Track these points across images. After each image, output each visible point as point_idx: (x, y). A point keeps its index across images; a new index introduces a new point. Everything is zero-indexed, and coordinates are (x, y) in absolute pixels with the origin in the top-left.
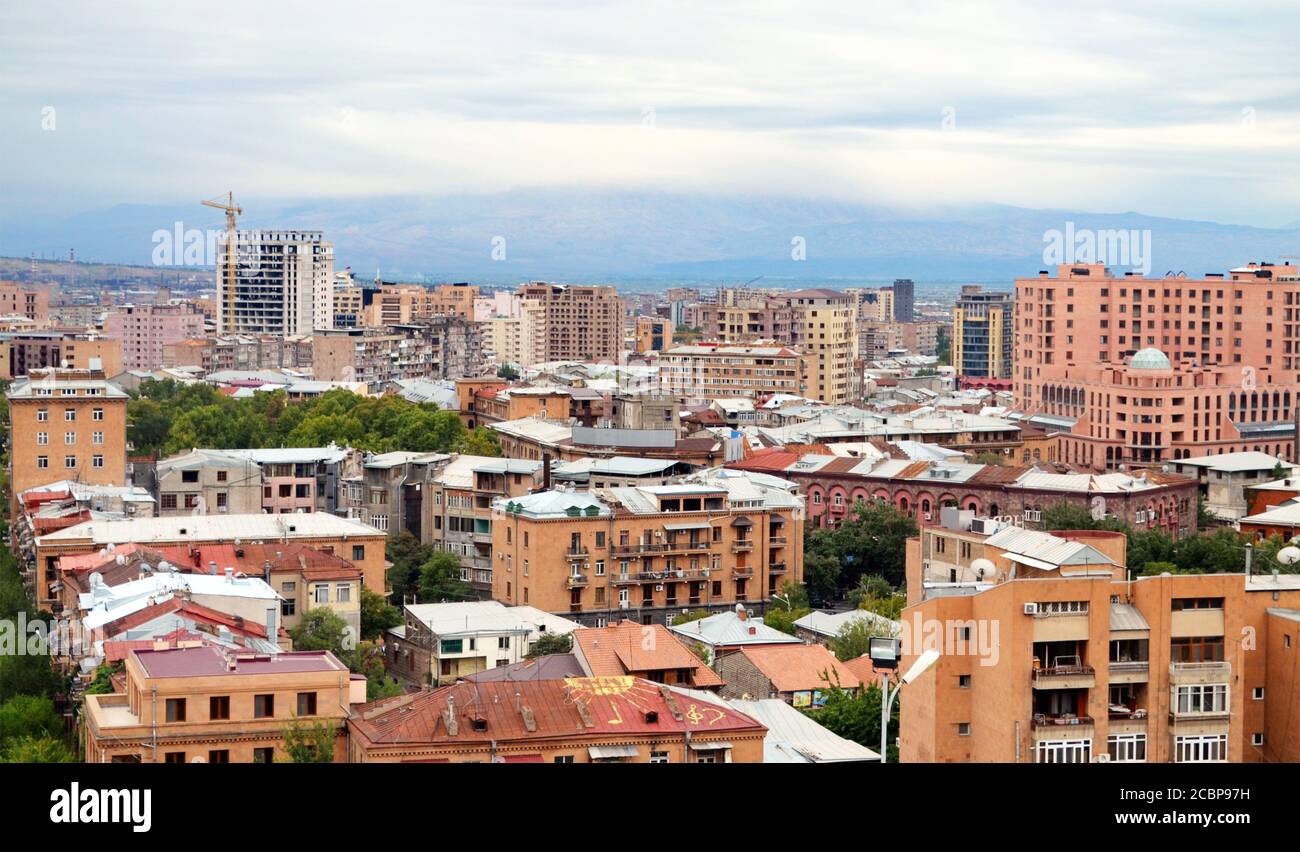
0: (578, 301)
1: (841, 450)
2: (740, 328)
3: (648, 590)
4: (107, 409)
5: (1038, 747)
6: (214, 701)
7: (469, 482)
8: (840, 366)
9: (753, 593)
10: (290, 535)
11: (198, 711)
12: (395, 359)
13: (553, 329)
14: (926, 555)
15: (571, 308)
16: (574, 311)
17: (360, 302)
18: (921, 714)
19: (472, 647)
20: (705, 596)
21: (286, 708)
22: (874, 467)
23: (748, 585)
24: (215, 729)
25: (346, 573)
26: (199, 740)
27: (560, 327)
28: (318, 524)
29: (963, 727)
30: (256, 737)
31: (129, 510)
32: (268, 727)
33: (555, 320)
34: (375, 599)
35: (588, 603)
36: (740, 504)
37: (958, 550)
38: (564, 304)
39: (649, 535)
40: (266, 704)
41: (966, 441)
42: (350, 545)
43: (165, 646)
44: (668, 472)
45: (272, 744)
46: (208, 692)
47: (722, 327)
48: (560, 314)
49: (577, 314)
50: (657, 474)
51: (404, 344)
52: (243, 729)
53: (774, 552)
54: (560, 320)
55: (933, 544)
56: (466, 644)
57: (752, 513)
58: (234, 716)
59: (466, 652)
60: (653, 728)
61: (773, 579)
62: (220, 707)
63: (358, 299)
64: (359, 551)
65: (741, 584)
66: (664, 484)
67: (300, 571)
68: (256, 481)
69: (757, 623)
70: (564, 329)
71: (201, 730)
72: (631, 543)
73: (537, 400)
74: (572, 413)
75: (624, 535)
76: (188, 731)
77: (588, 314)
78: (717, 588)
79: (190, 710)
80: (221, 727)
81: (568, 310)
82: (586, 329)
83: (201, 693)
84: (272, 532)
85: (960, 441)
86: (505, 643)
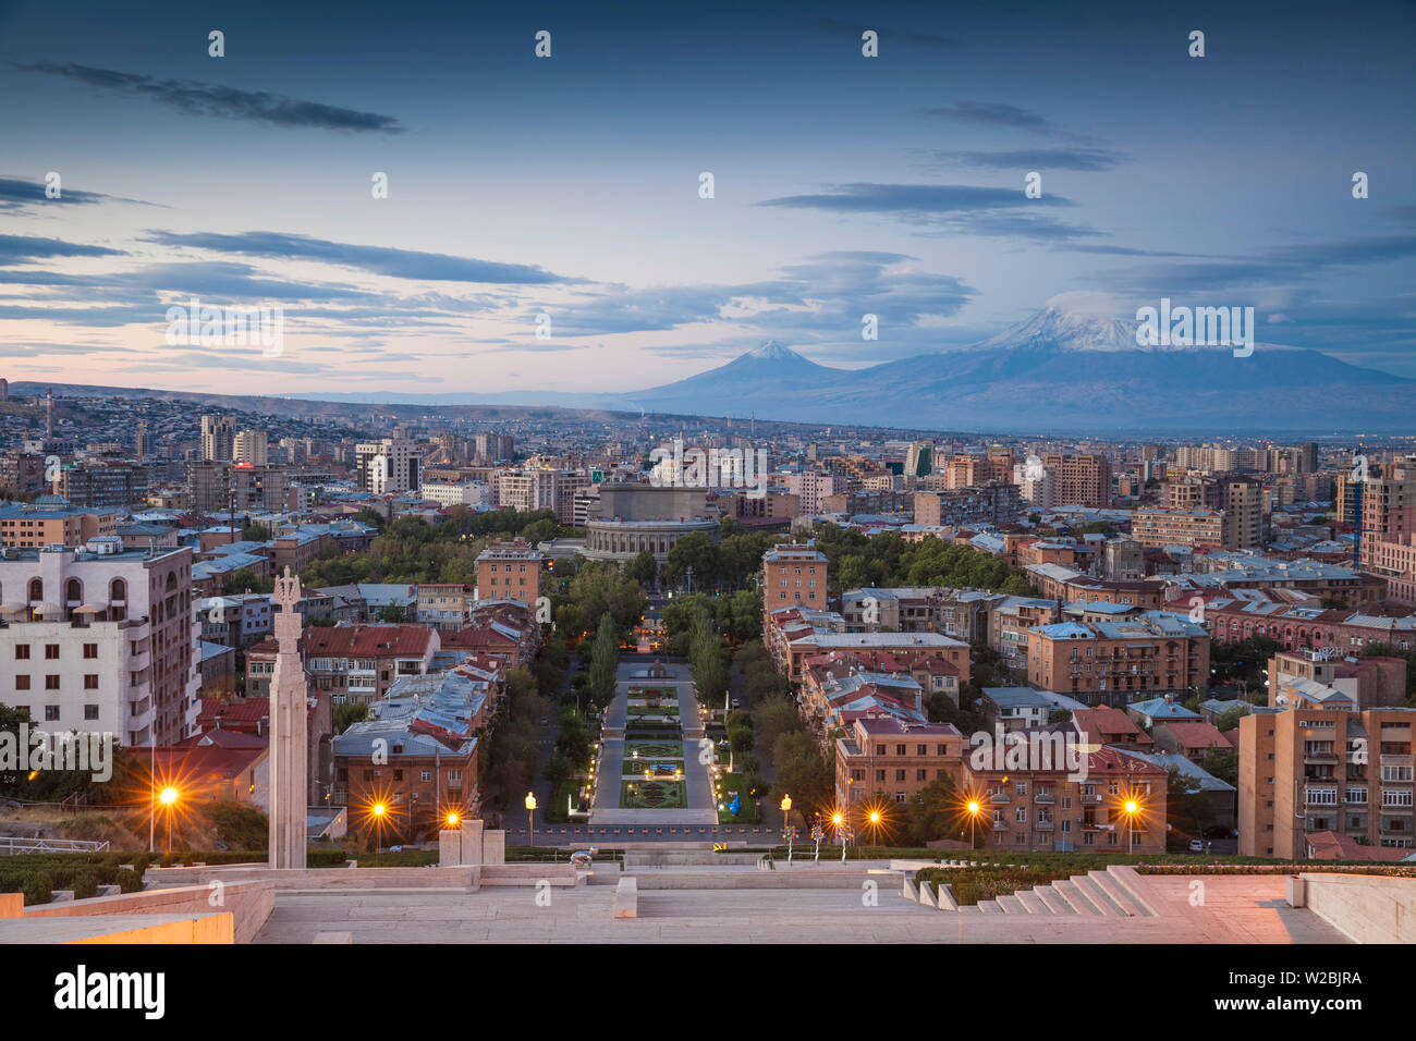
1: (1239, 594)
2: (1185, 497)
3: (1116, 681)
4: (817, 568)
5: (1307, 793)
6: (899, 746)
7: (1015, 612)
8: (1252, 519)
9: (1178, 683)
10: (919, 645)
11: (891, 752)
12: (965, 510)
14: (1278, 670)
15: (1077, 469)
18: (1249, 771)
19: (1018, 713)
20: (1150, 685)
21: (932, 752)
22: (1259, 607)
23: (1175, 679)
24: (899, 760)
25: (952, 670)
26: (893, 764)
27: (1069, 481)
28: (933, 640)
29: (1271, 780)
30: (918, 764)
31: (833, 628)
32: (924, 760)
34: (964, 683)
35: (1082, 686)
36: (1171, 634)
37: (1297, 669)
39: (1116, 650)
40: (923, 749)
41: (1325, 585)
42: (951, 651)
43: (873, 717)
44: (1129, 612)
45: (925, 768)
46: (896, 742)
47: (1173, 496)
50: (1123, 613)
51: (970, 500)
52: (913, 760)
53: (1190, 661)
55: (1282, 665)
56: (1015, 710)
57: (1177, 639)
58: (908, 754)
59: (1015, 715)
60: (1110, 771)
61: (1190, 677)
62: (902, 749)
64: (955, 656)
65: (1171, 679)
66: (1127, 619)
67: (927, 669)
68: (897, 608)
69: (1177, 706)
71: (892, 760)
72: (1106, 654)
73: (1053, 552)
74: (1076, 560)
75: (1103, 650)
76: (887, 760)
78: (1157, 681)
79: (887, 750)
80: (902, 758)
83: (892, 742)
84: (911, 643)
85: (1320, 586)
86: (1035, 712)
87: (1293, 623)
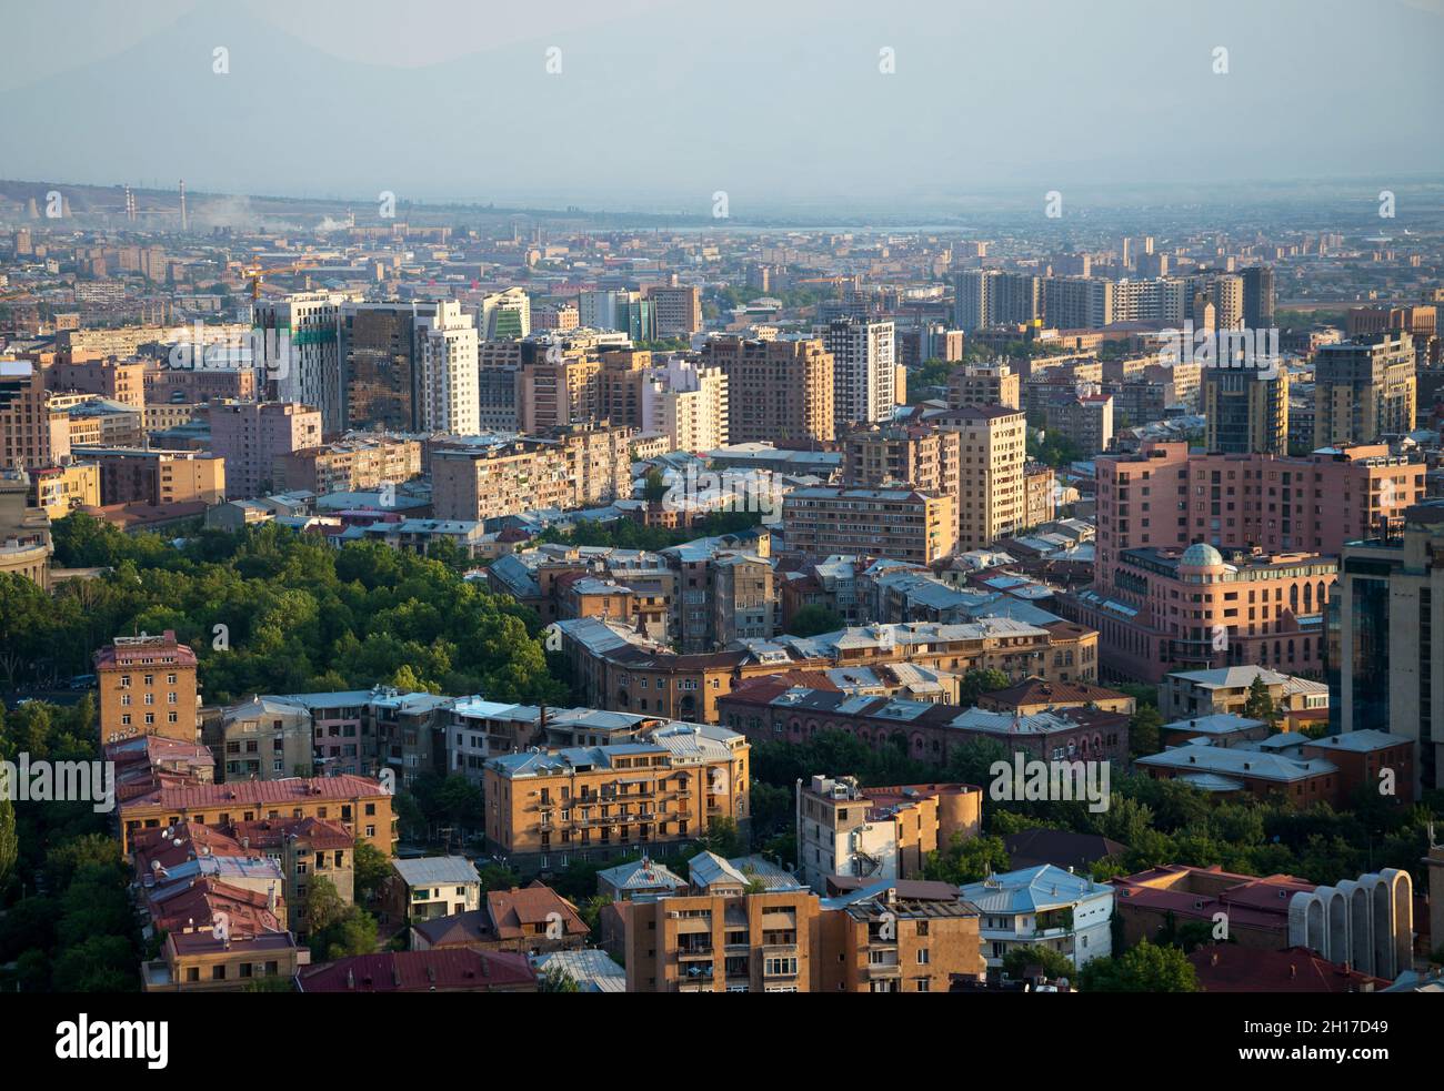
0: (774, 360)
3: (605, 832)
4: (182, 673)
6: (216, 968)
8: (1004, 492)
11: (206, 974)
12: (524, 480)
13: (746, 393)
15: (767, 368)
16: (771, 372)
17: (519, 359)
18: (630, 971)
19: (437, 894)
20: (653, 835)
21: (259, 971)
23: (689, 825)
24: (216, 985)
27: (754, 390)
31: (192, 776)
32: (248, 983)
33: (747, 381)
35: (556, 843)
36: (682, 760)
38: (758, 363)
39: (605, 788)
40: (247, 969)
41: (993, 647)
42: (363, 804)
44: (636, 727)
46: (212, 962)
48: (754, 375)
49: (774, 375)
50: (626, 729)
52: (234, 984)
53: (710, 797)
54: (754, 381)
56: (432, 892)
57: (692, 767)
59: (432, 899)
61: (711, 819)
62: (219, 971)
63: (516, 355)
64: (368, 811)
65: (683, 825)
67: (309, 842)
68: (308, 725)
70: (758, 393)
71: (208, 985)
72: (590, 795)
75: (585, 789)
76: (200, 986)
77: (788, 375)
79: (202, 974)
80: (220, 983)
81: (764, 371)
82: (785, 393)
83: (208, 964)
85: (987, 647)
86: (461, 891)
87: (887, 726)
